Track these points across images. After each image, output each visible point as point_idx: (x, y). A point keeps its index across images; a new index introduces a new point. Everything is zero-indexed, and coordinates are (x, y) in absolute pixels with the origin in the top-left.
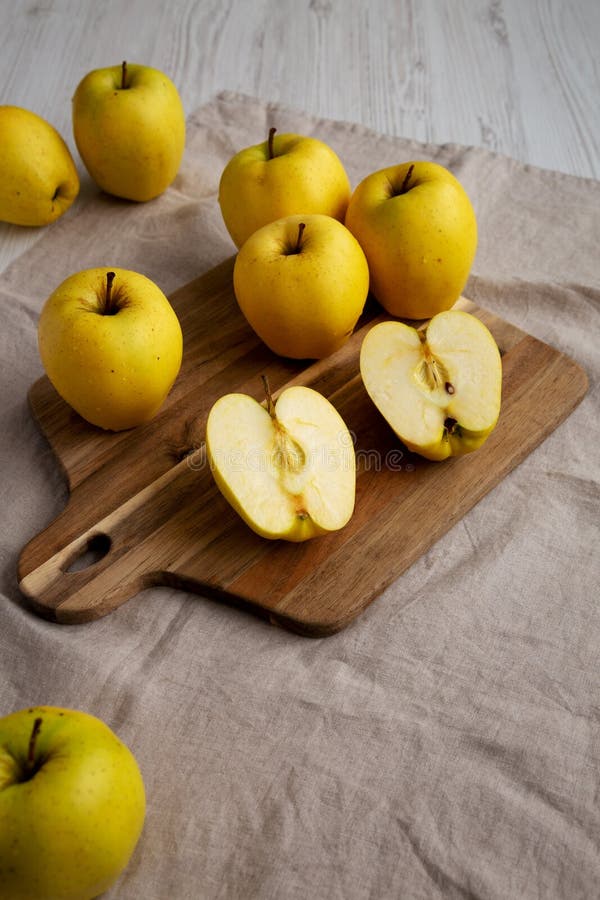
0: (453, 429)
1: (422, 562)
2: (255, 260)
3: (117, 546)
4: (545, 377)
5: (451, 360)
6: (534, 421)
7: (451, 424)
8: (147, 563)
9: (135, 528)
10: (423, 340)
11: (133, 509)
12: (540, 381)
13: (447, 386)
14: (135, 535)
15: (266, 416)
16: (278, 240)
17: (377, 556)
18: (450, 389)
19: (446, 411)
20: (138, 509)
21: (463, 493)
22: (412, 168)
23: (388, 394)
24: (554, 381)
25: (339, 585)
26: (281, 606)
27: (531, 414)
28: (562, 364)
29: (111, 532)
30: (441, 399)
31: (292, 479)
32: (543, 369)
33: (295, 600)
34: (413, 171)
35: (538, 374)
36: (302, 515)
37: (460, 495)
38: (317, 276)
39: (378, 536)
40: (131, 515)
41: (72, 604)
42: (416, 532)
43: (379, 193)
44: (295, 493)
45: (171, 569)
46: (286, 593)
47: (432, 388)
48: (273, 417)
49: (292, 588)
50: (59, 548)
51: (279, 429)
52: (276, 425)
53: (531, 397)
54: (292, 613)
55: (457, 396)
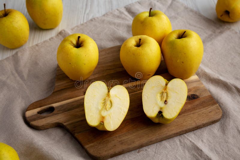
0: (160, 115)
1: (137, 150)
2: (126, 45)
3: (55, 112)
4: (207, 110)
5: (170, 94)
6: (195, 122)
7: (160, 113)
8: (60, 120)
9: (62, 109)
10: (166, 85)
11: (65, 103)
12: (204, 111)
13: (166, 101)
14: (61, 111)
15: (107, 91)
16: (136, 41)
17: (122, 143)
18: (166, 103)
19: (161, 108)
20: (66, 104)
21: (159, 135)
22: (185, 32)
23: (147, 97)
24: (210, 112)
25: (106, 147)
26: (86, 147)
27: (195, 119)
28: (216, 108)
29: (56, 107)
30: (162, 104)
31: (104, 111)
32: (208, 107)
33: (91, 146)
34: (185, 33)
35: (206, 108)
36: (102, 123)
37: (157, 135)
38: (140, 55)
39: (126, 137)
40: (64, 105)
41: (34, 123)
42: (137, 141)
43: (174, 37)
44: (103, 116)
45: (65, 124)
46: (90, 143)
47: (161, 100)
48: (109, 92)
49: (93, 142)
50: (40, 107)
51: (108, 96)
52: (108, 95)
53: (198, 114)
54: (88, 149)
55: (167, 105)
